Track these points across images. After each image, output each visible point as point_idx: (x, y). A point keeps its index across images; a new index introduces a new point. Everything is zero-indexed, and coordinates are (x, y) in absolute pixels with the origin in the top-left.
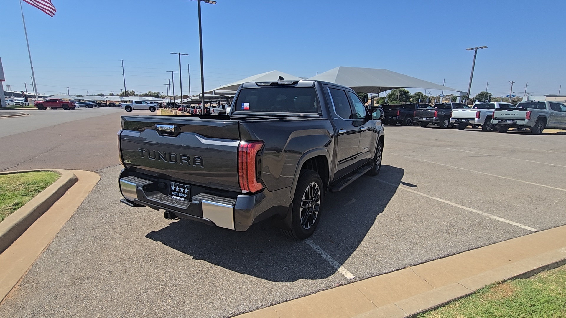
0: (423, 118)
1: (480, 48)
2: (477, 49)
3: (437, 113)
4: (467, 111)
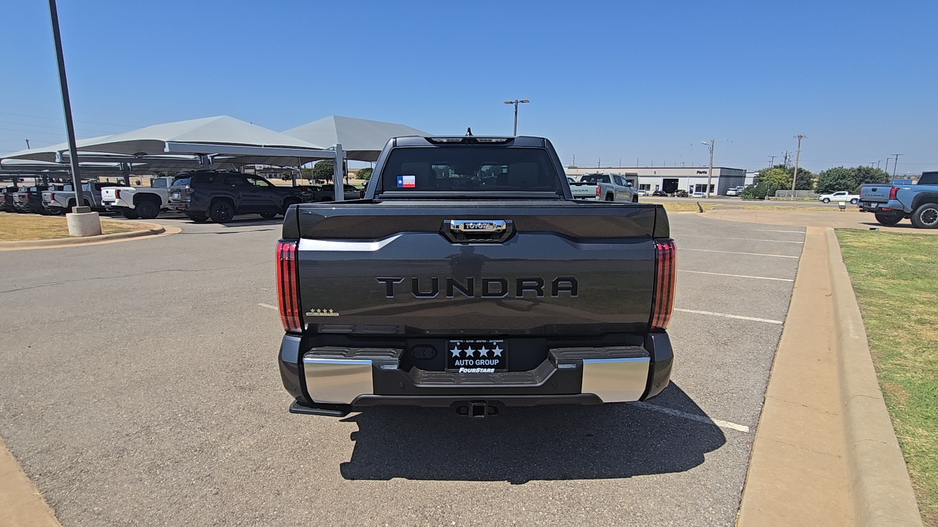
1: (521, 102)
2: (517, 103)
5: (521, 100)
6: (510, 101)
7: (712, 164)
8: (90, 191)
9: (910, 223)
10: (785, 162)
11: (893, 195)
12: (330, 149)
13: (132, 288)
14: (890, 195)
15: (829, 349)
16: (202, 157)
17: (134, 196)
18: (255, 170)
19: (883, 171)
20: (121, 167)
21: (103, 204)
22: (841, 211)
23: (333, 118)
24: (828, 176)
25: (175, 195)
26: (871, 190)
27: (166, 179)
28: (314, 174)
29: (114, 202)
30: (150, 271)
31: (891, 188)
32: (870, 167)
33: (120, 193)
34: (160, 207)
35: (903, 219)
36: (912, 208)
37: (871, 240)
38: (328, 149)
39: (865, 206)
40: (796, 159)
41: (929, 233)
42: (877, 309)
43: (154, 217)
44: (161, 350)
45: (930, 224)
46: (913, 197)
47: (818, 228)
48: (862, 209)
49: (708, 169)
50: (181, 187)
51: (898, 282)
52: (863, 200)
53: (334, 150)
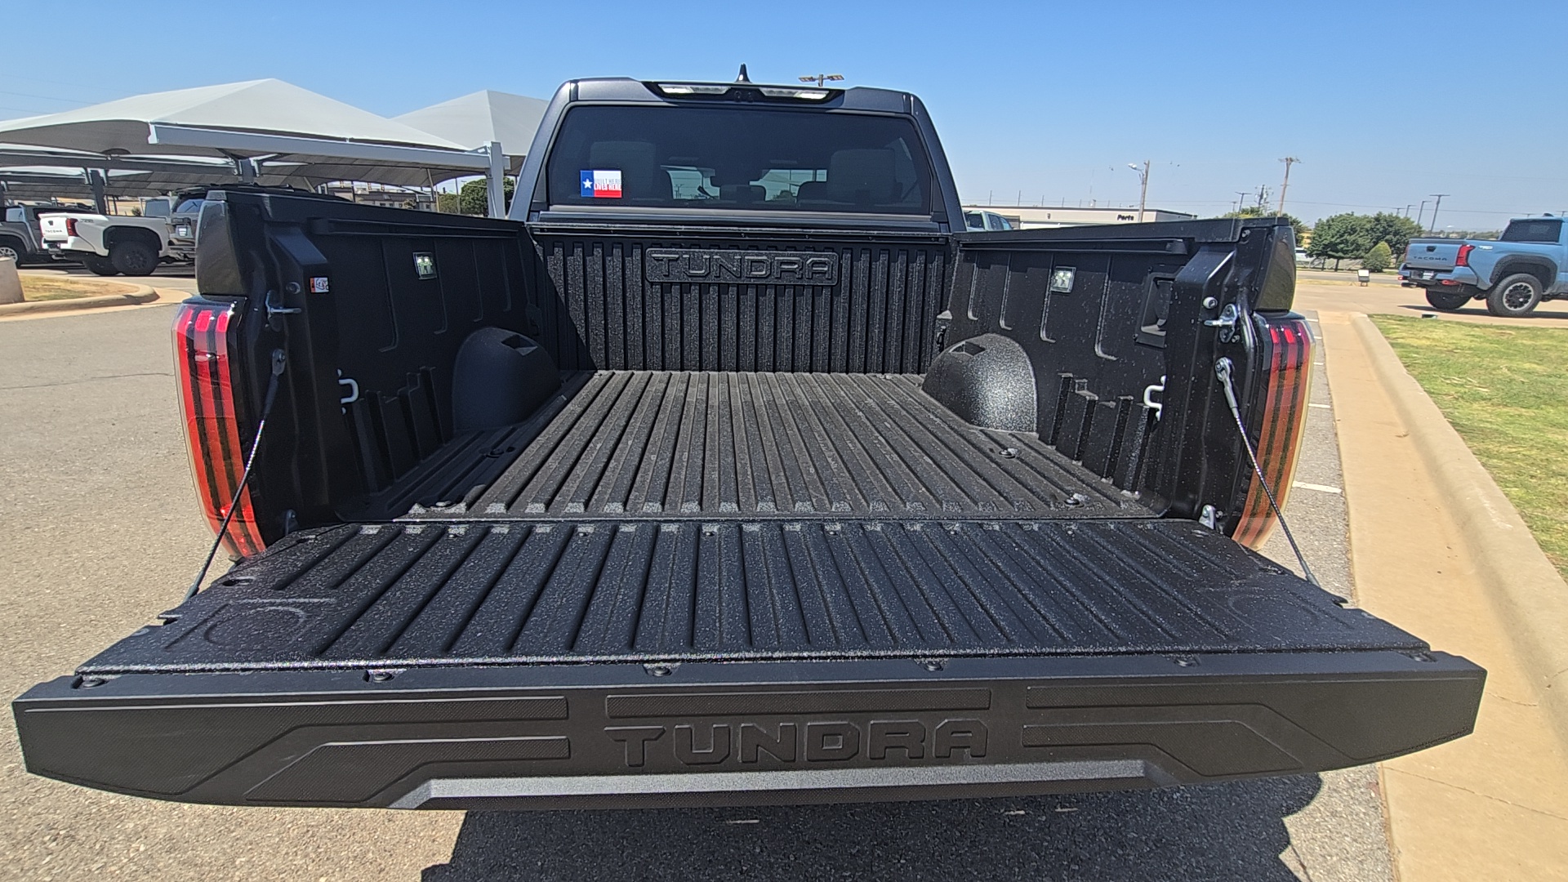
1: (829, 78)
2: (822, 80)
5: (830, 75)
6: (810, 76)
7: (1143, 204)
8: (24, 220)
9: (1485, 308)
10: (1260, 204)
11: (1463, 259)
12: (480, 151)
13: (52, 409)
14: (1458, 257)
15: (1448, 548)
16: (239, 161)
17: (105, 232)
18: (354, 195)
19: (1413, 222)
20: (86, 178)
21: (45, 246)
22: (1362, 286)
23: (486, 94)
24: (1329, 228)
25: (180, 230)
26: (1426, 249)
27: (167, 200)
28: (461, 204)
29: (65, 242)
30: (101, 374)
31: (1460, 246)
32: (1394, 215)
33: (76, 224)
34: (158, 254)
35: (1472, 299)
36: (1491, 282)
37: (1434, 335)
38: (476, 151)
39: (1412, 277)
40: (1280, 198)
41: (1520, 325)
42: (1503, 464)
43: (147, 274)
44: (66, 552)
45: (1518, 309)
46: (1495, 263)
47: (1338, 314)
48: (1406, 281)
49: (1137, 212)
50: (192, 216)
51: (1517, 413)
52: (1409, 266)
53: (486, 152)
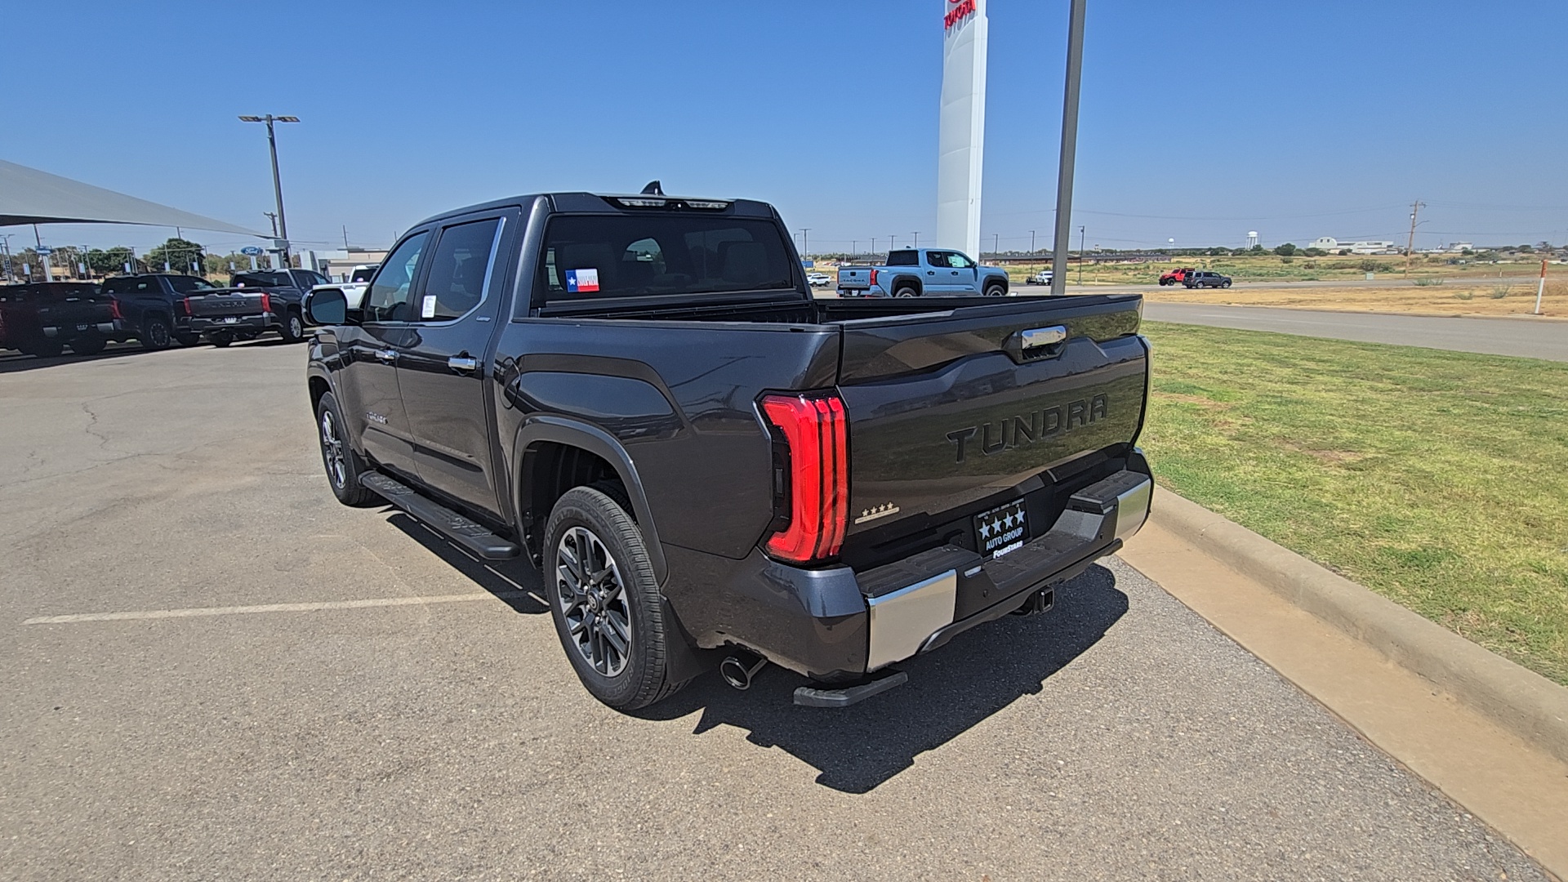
0: (222, 318)
1: (280, 119)
2: (272, 120)
3: (269, 299)
4: (357, 288)
5: (280, 116)
6: (254, 116)
11: (874, 280)
14: (871, 279)
26: (850, 274)
31: (870, 271)
36: (892, 294)
46: (890, 282)
52: (842, 287)
